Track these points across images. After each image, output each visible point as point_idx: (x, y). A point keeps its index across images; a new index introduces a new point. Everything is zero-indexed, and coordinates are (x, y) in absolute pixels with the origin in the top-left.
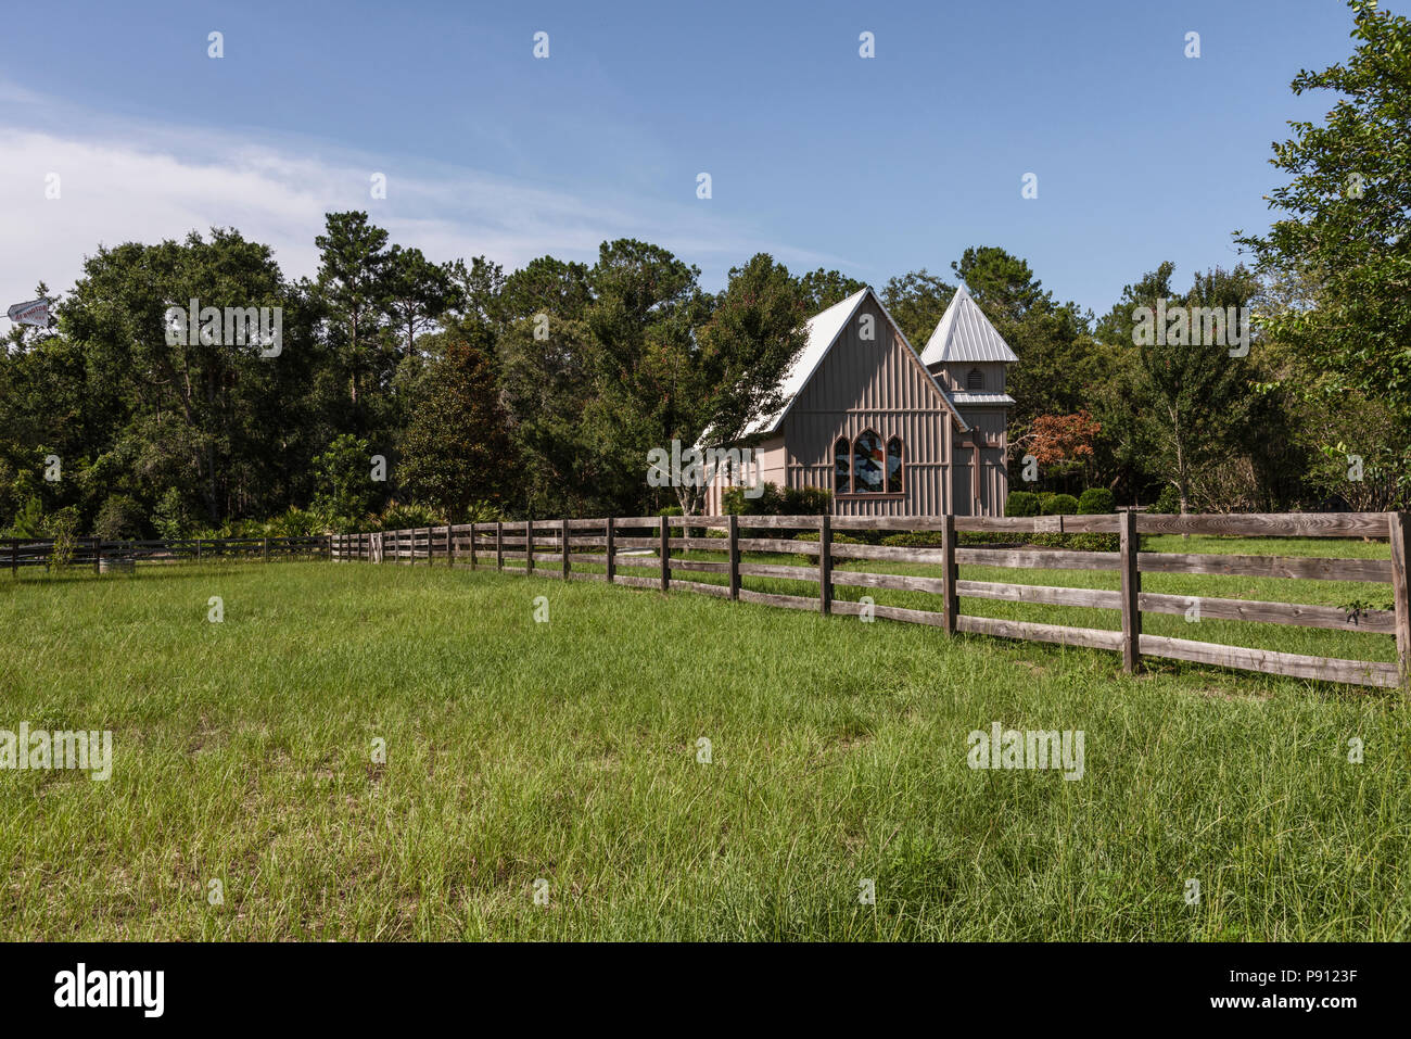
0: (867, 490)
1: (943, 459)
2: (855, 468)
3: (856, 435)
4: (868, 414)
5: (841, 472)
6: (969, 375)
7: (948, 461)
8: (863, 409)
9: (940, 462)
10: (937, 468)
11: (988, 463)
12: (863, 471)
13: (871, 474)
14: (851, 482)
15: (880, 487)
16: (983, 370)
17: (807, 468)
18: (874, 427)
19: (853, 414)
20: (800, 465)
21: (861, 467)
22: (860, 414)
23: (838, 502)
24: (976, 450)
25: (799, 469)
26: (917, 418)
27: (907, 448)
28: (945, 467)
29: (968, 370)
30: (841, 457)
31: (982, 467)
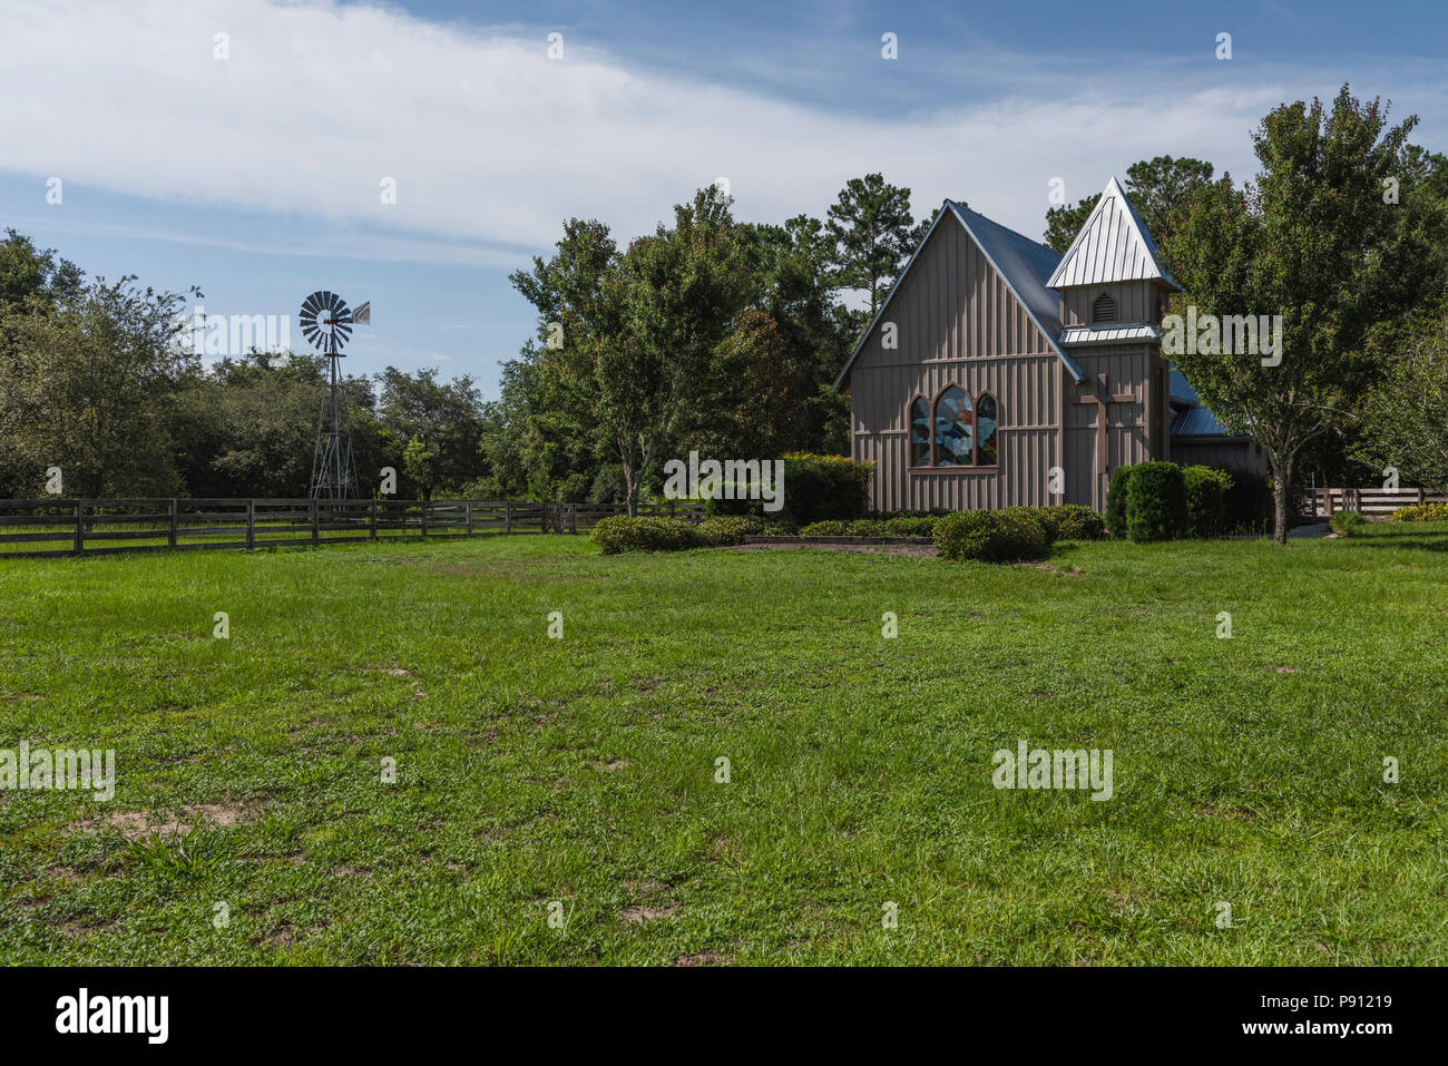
0: (951, 461)
1: (1051, 421)
2: (935, 435)
3: (936, 392)
4: (951, 365)
5: (920, 440)
6: (1096, 304)
7: (1058, 423)
8: (945, 359)
9: (1046, 425)
10: (1042, 432)
11: (1119, 425)
12: (948, 437)
13: (957, 442)
14: (931, 454)
15: (968, 459)
16: (1115, 295)
17: (876, 436)
18: (960, 382)
19: (932, 366)
20: (868, 432)
21: (946, 433)
22: (941, 365)
23: (914, 477)
24: (1102, 408)
25: (867, 437)
26: (1015, 367)
27: (1001, 406)
28: (1053, 432)
29: (1094, 296)
30: (919, 421)
31: (1109, 429)
